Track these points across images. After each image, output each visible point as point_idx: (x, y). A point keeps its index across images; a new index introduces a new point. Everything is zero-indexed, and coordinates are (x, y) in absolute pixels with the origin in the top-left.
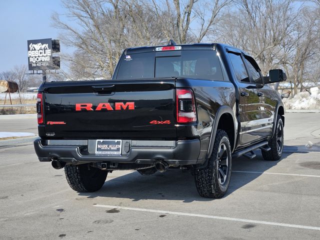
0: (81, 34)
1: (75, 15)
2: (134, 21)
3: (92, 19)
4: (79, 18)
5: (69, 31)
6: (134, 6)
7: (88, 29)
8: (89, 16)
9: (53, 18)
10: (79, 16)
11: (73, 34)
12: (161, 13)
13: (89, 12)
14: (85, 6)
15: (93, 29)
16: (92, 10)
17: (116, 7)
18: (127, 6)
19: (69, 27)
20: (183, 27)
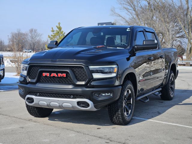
0: (127, 19)
1: (124, 9)
2: (160, 12)
3: (135, 10)
4: (127, 10)
5: (121, 17)
6: (160, 3)
7: (132, 16)
8: (132, 9)
9: (112, 10)
10: (127, 9)
11: (123, 19)
12: (176, 7)
13: (133, 6)
14: (131, 3)
15: (135, 16)
16: (134, 6)
17: (149, 4)
18: (156, 3)
19: (121, 15)
20: (190, 15)
